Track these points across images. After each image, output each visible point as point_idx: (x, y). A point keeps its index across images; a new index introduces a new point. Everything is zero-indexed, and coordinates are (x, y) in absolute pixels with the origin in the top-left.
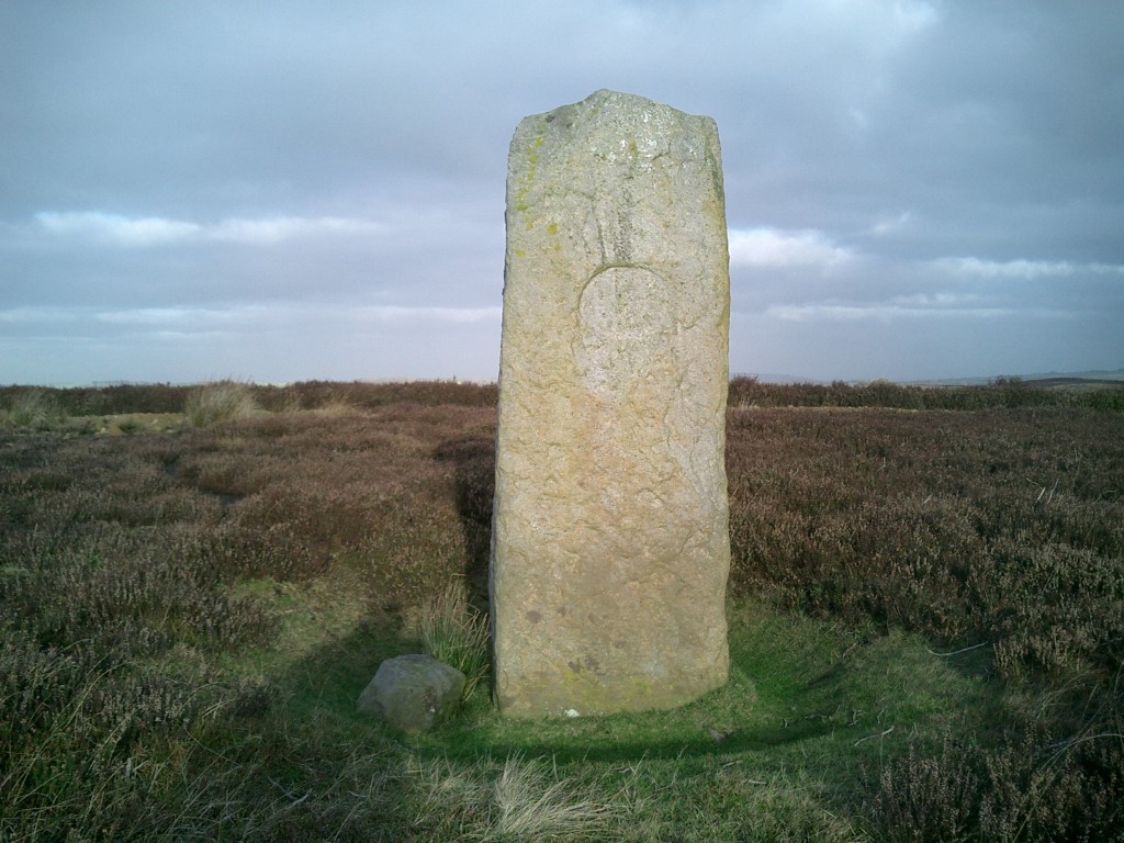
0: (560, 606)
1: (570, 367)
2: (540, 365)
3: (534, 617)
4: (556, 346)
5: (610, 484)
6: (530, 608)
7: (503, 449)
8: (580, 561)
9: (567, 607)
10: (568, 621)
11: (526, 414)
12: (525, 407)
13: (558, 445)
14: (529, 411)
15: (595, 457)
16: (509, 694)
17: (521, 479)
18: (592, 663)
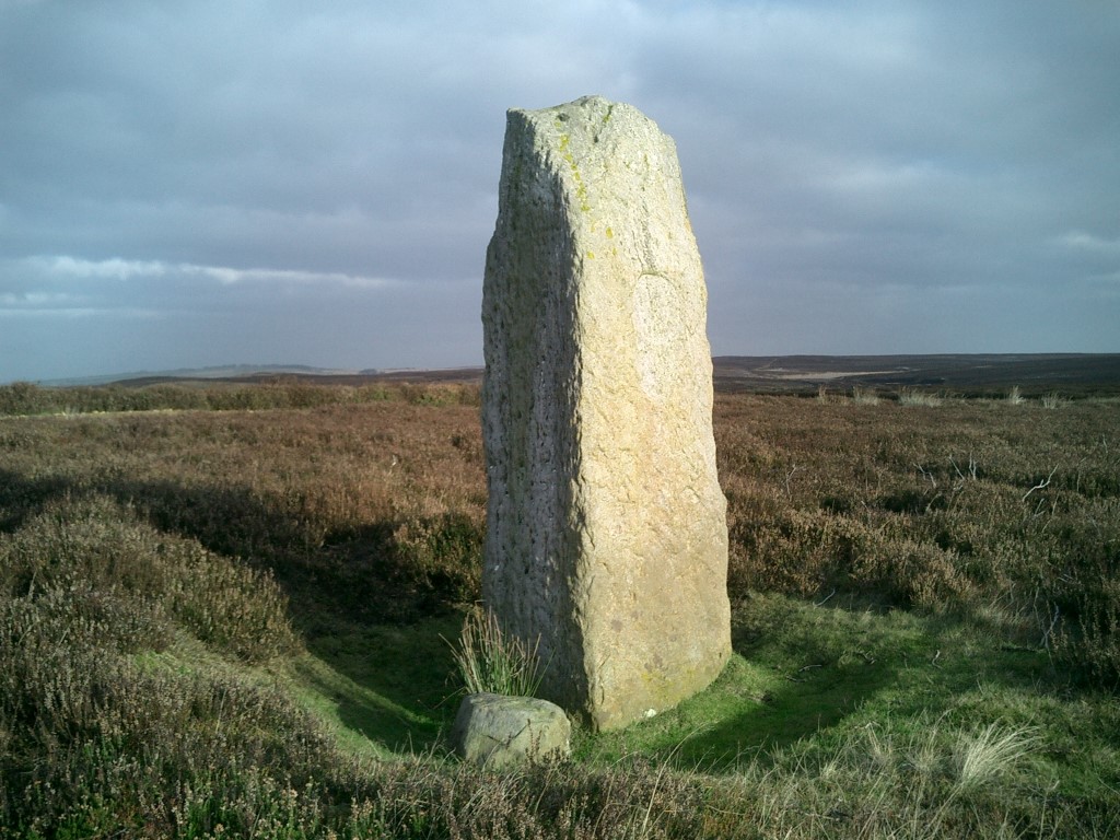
0: (633, 610)
1: (633, 372)
2: (613, 370)
3: (617, 625)
4: (623, 351)
5: (663, 485)
6: (611, 618)
7: (585, 458)
8: (645, 563)
9: (639, 611)
10: (640, 625)
11: (603, 421)
12: (602, 414)
13: (628, 450)
14: (605, 418)
15: (654, 460)
16: (605, 708)
17: (600, 487)
18: (658, 660)
